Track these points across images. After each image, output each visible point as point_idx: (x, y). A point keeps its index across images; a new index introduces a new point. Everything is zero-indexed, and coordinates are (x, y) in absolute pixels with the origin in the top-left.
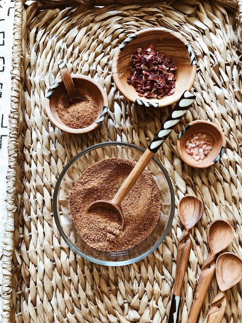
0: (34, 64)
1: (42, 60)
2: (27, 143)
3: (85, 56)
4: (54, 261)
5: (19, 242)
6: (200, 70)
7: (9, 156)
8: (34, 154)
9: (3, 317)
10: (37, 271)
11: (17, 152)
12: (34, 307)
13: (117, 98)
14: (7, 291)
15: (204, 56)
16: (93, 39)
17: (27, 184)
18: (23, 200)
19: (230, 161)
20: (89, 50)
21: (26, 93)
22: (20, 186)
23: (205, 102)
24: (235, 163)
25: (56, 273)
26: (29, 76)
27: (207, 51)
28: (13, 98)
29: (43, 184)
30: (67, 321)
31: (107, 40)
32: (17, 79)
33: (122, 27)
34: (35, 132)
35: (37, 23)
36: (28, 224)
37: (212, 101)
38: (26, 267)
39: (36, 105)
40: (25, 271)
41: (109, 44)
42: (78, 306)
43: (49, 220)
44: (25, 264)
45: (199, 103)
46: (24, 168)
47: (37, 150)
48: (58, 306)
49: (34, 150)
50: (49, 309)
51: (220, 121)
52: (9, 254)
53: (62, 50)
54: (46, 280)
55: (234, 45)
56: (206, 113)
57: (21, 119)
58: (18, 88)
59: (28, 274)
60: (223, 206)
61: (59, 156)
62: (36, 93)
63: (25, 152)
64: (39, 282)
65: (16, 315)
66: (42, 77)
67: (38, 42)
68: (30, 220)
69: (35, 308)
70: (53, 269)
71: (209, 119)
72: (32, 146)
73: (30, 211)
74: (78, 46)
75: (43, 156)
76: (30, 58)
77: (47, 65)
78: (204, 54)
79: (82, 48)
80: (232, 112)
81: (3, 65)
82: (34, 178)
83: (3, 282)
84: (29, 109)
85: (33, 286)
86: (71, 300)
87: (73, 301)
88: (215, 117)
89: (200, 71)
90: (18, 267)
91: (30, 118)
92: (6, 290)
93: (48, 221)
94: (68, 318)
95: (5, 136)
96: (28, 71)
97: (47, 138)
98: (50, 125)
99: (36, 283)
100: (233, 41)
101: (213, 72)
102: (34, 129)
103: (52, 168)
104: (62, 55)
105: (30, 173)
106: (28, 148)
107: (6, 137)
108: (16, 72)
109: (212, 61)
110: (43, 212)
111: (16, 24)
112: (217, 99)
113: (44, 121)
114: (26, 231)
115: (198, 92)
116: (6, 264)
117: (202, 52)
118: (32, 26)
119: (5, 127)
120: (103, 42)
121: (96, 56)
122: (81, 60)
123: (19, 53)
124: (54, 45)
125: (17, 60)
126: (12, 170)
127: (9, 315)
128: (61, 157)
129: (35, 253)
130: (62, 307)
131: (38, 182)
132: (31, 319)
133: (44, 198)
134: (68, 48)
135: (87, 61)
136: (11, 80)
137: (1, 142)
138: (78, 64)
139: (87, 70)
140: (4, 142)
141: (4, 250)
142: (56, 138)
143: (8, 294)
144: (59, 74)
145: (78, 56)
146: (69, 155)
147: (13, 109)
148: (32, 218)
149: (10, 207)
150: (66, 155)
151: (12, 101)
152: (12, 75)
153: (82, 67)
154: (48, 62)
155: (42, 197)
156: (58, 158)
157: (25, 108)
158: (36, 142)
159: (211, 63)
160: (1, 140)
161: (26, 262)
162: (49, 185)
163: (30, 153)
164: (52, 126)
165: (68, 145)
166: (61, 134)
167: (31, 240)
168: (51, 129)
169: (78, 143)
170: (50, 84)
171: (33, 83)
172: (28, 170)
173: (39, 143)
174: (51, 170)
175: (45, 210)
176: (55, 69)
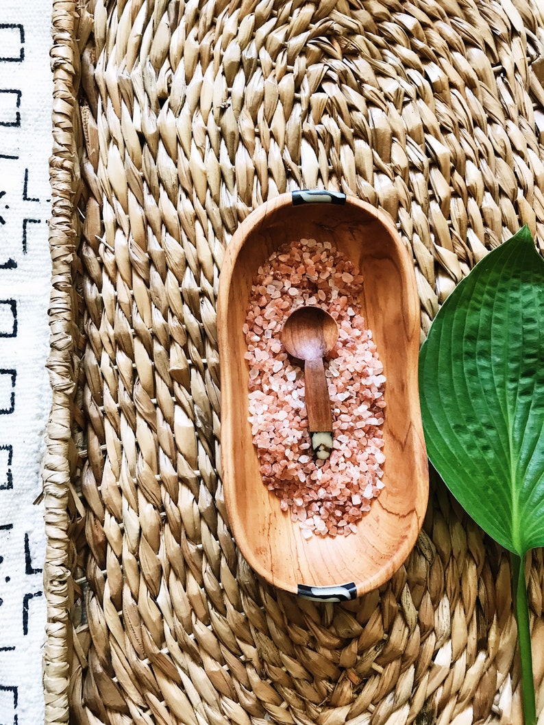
0: (103, 36)
1: (123, 29)
2: (92, 232)
3: (228, 23)
4: (163, 509)
5: (77, 467)
6: (503, 71)
7: (54, 260)
8: (108, 259)
9: (50, 636)
10: (122, 531)
11: (71, 250)
12: (118, 611)
13: (310, 131)
14: (60, 577)
15: (512, 38)
17: (93, 330)
18: (84, 369)
20: (239, 10)
21: (85, 108)
22: (77, 335)
23: (514, 148)
25: (167, 536)
26: (92, 67)
27: (520, 26)
28: (59, 119)
29: (133, 330)
30: (195, 640)
32: (66, 71)
34: (109, 206)
36: (97, 424)
37: (528, 146)
38: (96, 524)
39: (110, 138)
40: (96, 531)
42: (220, 608)
43: (148, 415)
44: (95, 515)
45: (499, 150)
46: (84, 294)
47: (117, 250)
48: (173, 608)
49: (108, 250)
50: (154, 615)
52: (61, 492)
54: (145, 552)
56: (515, 173)
57: (78, 173)
58: (69, 94)
59: (101, 539)
61: (170, 266)
62: (110, 110)
63: (85, 254)
64: (128, 556)
65: (74, 631)
66: (126, 71)
68: (102, 415)
69: (121, 613)
70: (161, 527)
71: (521, 188)
72: (103, 240)
73: (102, 394)
75: (132, 265)
76: (93, 21)
77: (133, 41)
78: (514, 32)
79: (222, 4)
81: (22, 45)
82: (110, 317)
83: (49, 556)
84: (94, 150)
85: (116, 564)
86: (204, 595)
87: (208, 597)
88: (536, 183)
89: (502, 75)
90: (78, 522)
91: (96, 172)
92: (58, 574)
93: (146, 418)
94: (196, 634)
95: (35, 221)
96: (87, 55)
97: (141, 221)
98: (146, 191)
99: (120, 559)
101: (532, 75)
102: (108, 200)
103: (153, 294)
104: (172, 17)
105: (100, 303)
106: (94, 245)
107: (38, 223)
108: (64, 51)
109: (532, 52)
110: (135, 397)
112: (539, 142)
113: (132, 180)
114: (94, 441)
115: (496, 123)
116: (55, 514)
119: (34, 200)
121: (257, 25)
122: (221, 33)
123: (70, 6)
125: (65, 22)
126: (63, 294)
127: (63, 631)
128: (174, 268)
129: (118, 490)
130: (183, 610)
131: (122, 327)
132: (111, 639)
133: (134, 365)
135: (235, 37)
136: (53, 71)
137: (24, 236)
138: (213, 44)
139: (236, 59)
140: (32, 235)
141: (48, 483)
142: (163, 222)
143: (62, 583)
144: (166, 64)
145: (213, 24)
146: (193, 263)
147: (60, 144)
148: (107, 411)
149: (61, 382)
150: (187, 264)
151: (56, 125)
152: (55, 59)
153: (224, 51)
154: (140, 32)
155: (130, 361)
156: (167, 270)
157: (85, 146)
158: (113, 229)
159: (528, 55)
160: (25, 233)
161: (96, 513)
162: (147, 334)
163: (99, 256)
164: (150, 192)
165: (192, 239)
166: (175, 213)
167: (107, 461)
168: (149, 200)
169: (215, 235)
170: (145, 91)
171: (101, 84)
172: (95, 297)
173: (119, 232)
174: (151, 300)
175: (138, 390)
176: (157, 52)
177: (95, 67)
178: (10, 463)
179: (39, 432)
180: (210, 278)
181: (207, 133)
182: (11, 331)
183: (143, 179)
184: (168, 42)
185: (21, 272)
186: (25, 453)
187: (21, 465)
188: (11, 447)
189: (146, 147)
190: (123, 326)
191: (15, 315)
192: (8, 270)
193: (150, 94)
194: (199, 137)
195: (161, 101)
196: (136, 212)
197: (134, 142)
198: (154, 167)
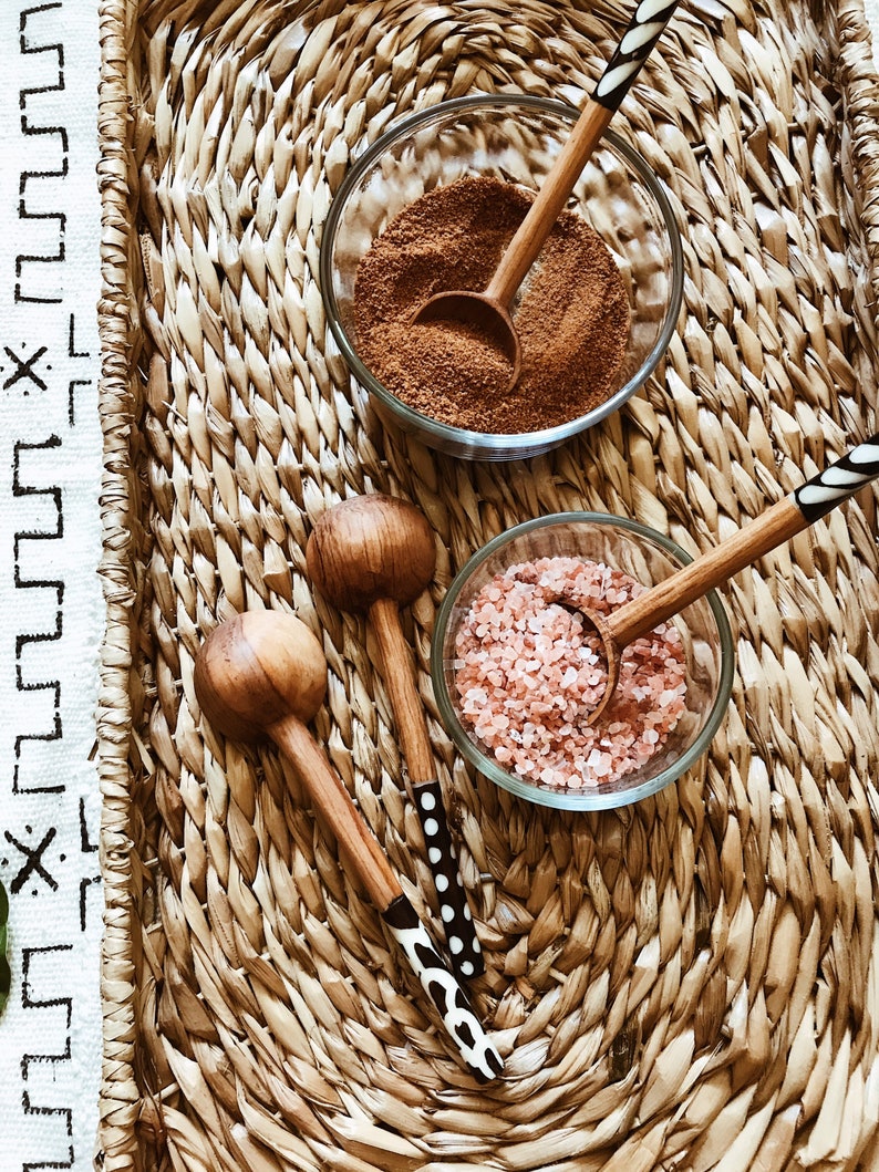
0: (167, 142)
1: (193, 131)
2: (157, 399)
3: (332, 114)
4: (258, 761)
5: (144, 710)
6: (708, 151)
7: (106, 433)
8: (179, 432)
9: (108, 925)
10: (205, 794)
11: (128, 420)
12: (202, 904)
14: (120, 847)
15: (719, 106)
16: (358, 58)
17: (162, 526)
18: (150, 580)
19: (807, 440)
20: (345, 96)
21: (146, 237)
22: (140, 534)
23: (725, 254)
24: (820, 446)
25: (265, 799)
26: (153, 183)
27: (729, 89)
28: (110, 252)
29: (214, 525)
30: (306, 941)
31: (405, 60)
32: (118, 190)
33: (452, 13)
34: (179, 363)
35: (169, 10)
36: (169, 651)
37: (746, 251)
38: (169, 784)
39: (179, 275)
40: (169, 794)
41: (411, 73)
42: (338, 896)
44: (167, 773)
45: (706, 258)
46: (148, 480)
47: (191, 420)
48: (274, 899)
49: (179, 421)
50: (249, 906)
51: (773, 314)
52: (119, 735)
53: (256, 97)
54: (235, 820)
55: (816, 69)
56: (729, 287)
57: (136, 321)
58: (122, 220)
59: (176, 804)
60: (787, 578)
61: (260, 438)
62: (178, 238)
63: (149, 427)
64: (212, 827)
65: (144, 931)
66: (197, 186)
67: (178, 71)
68: (175, 639)
69: (205, 906)
70: (256, 787)
71: (739, 308)
72: (173, 407)
73: (175, 611)
74: (310, 82)
75: (210, 438)
76: (153, 123)
77: (208, 145)
78: (720, 99)
79: (323, 90)
80: (810, 283)
81: (64, 155)
82: (184, 510)
83: (106, 820)
84: (158, 291)
85: (196, 838)
86: (316, 880)
87: (322, 882)
88: (759, 300)
89: (706, 157)
90: (145, 781)
91: (161, 318)
92: (118, 844)
94: (307, 933)
95: (84, 383)
96: (147, 169)
97: (221, 378)
98: (227, 340)
99: (202, 831)
100: (811, 54)
101: (749, 155)
102: (177, 355)
103: (239, 475)
104: (257, 112)
105: (171, 492)
106: (160, 414)
107: (87, 386)
108: (115, 166)
109: (748, 122)
110: (218, 614)
111: (110, 10)
112: (762, 245)
113: (208, 326)
114: (165, 674)
115: (701, 222)
116: (112, 764)
117: (715, 93)
118: (156, 17)
119: (83, 355)
120: (390, 67)
121: (370, 113)
122: (322, 127)
123: (119, 106)
124: (231, 80)
125: (116, 128)
126: (118, 477)
127: (126, 920)
128: (267, 440)
129: (198, 739)
130: (288, 899)
131: (199, 521)
132: (193, 940)
133: (217, 572)
134: (275, 90)
135: (340, 131)
136: (101, 192)
137: (71, 403)
138: (312, 142)
139: (343, 159)
140: (79, 403)
141: (102, 724)
142: (251, 380)
143: (122, 856)
144: (251, 173)
145: (312, 117)
146: (291, 433)
147: (110, 284)
148: (181, 633)
149: (116, 590)
150: (284, 434)
151: (106, 260)
152: (103, 176)
153: (326, 150)
154: (215, 134)
155: (211, 566)
156: (258, 444)
157: (146, 286)
158: (185, 393)
159: (743, 127)
160: (72, 399)
161: (170, 768)
162: (232, 529)
163: (168, 429)
164: (233, 341)
165: (290, 402)
166: (266, 367)
167: (183, 700)
168: (232, 352)
169: (320, 394)
170: (223, 209)
171: (166, 205)
172: (163, 483)
173: (193, 396)
174: (237, 484)
175: (223, 605)
176: (238, 158)
177: (158, 182)
178: (57, 705)
179: (93, 662)
180: (315, 451)
181: (305, 259)
182: (54, 530)
183: (224, 324)
184: (252, 144)
185: (66, 451)
186: (77, 690)
187: (72, 706)
188: (58, 683)
189: (226, 282)
190: (201, 519)
191: (59, 508)
192: (50, 449)
193: (229, 213)
194: (296, 266)
195: (245, 220)
196: (215, 368)
197: (210, 276)
198: (236, 309)
